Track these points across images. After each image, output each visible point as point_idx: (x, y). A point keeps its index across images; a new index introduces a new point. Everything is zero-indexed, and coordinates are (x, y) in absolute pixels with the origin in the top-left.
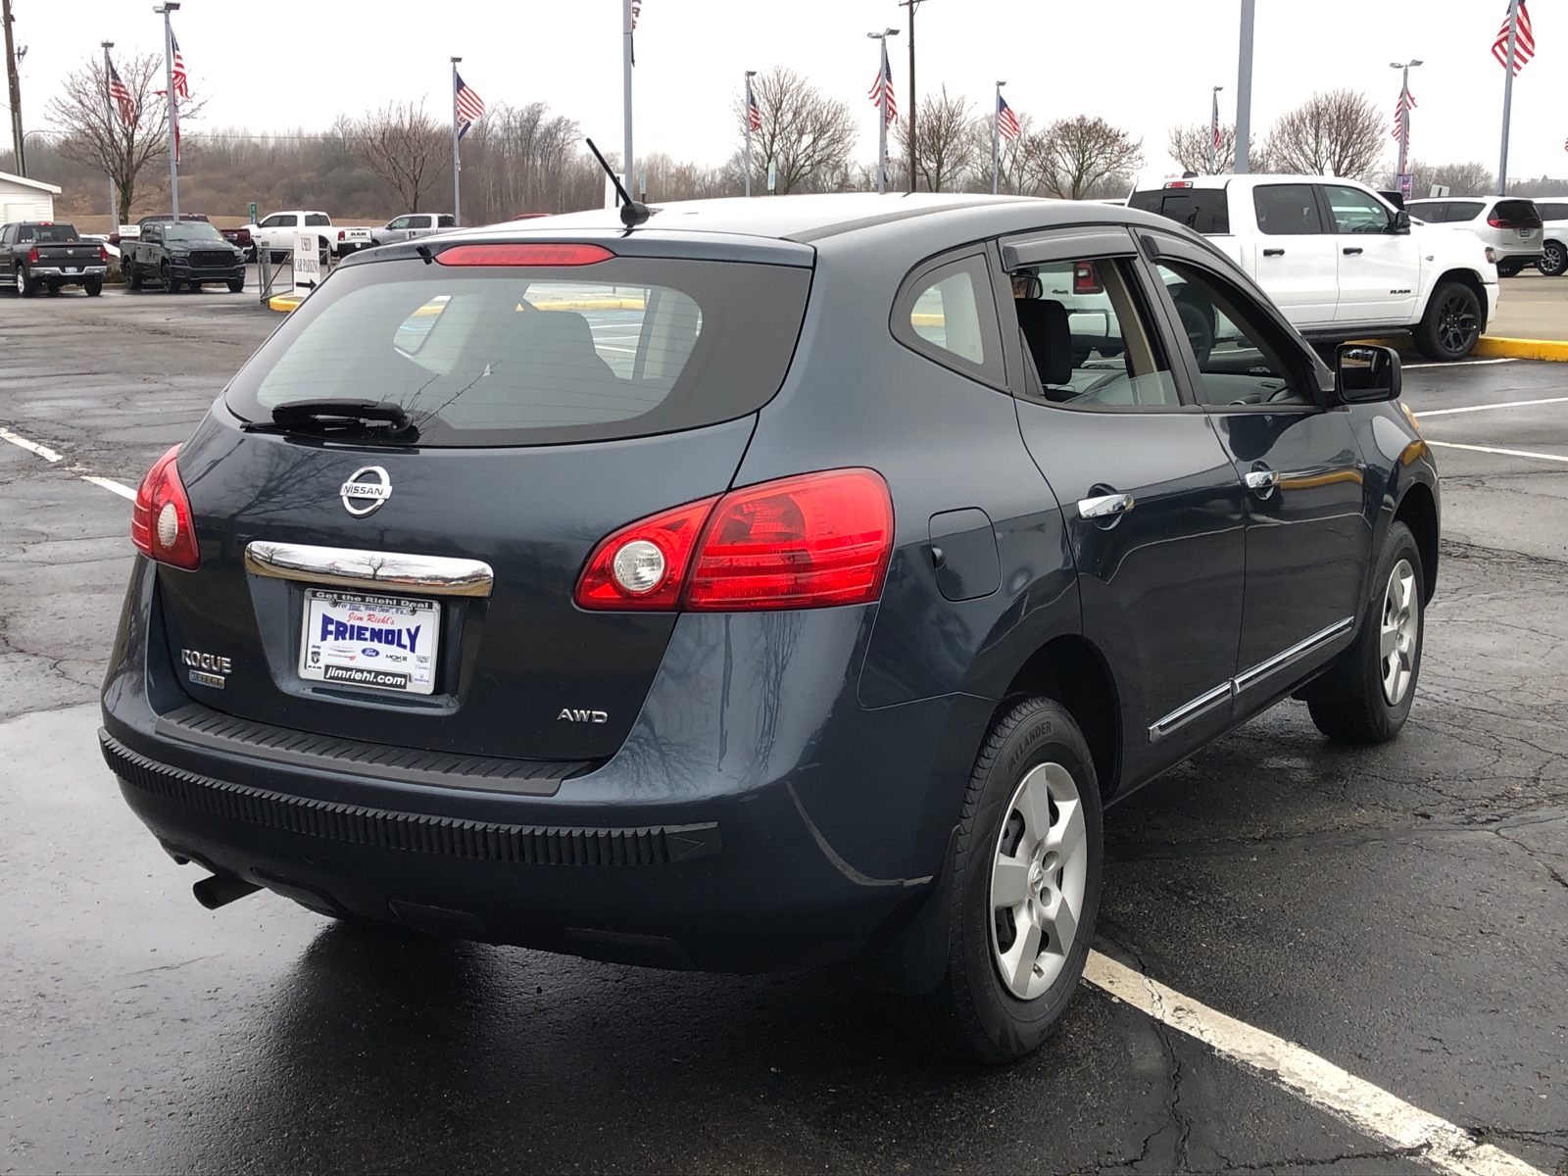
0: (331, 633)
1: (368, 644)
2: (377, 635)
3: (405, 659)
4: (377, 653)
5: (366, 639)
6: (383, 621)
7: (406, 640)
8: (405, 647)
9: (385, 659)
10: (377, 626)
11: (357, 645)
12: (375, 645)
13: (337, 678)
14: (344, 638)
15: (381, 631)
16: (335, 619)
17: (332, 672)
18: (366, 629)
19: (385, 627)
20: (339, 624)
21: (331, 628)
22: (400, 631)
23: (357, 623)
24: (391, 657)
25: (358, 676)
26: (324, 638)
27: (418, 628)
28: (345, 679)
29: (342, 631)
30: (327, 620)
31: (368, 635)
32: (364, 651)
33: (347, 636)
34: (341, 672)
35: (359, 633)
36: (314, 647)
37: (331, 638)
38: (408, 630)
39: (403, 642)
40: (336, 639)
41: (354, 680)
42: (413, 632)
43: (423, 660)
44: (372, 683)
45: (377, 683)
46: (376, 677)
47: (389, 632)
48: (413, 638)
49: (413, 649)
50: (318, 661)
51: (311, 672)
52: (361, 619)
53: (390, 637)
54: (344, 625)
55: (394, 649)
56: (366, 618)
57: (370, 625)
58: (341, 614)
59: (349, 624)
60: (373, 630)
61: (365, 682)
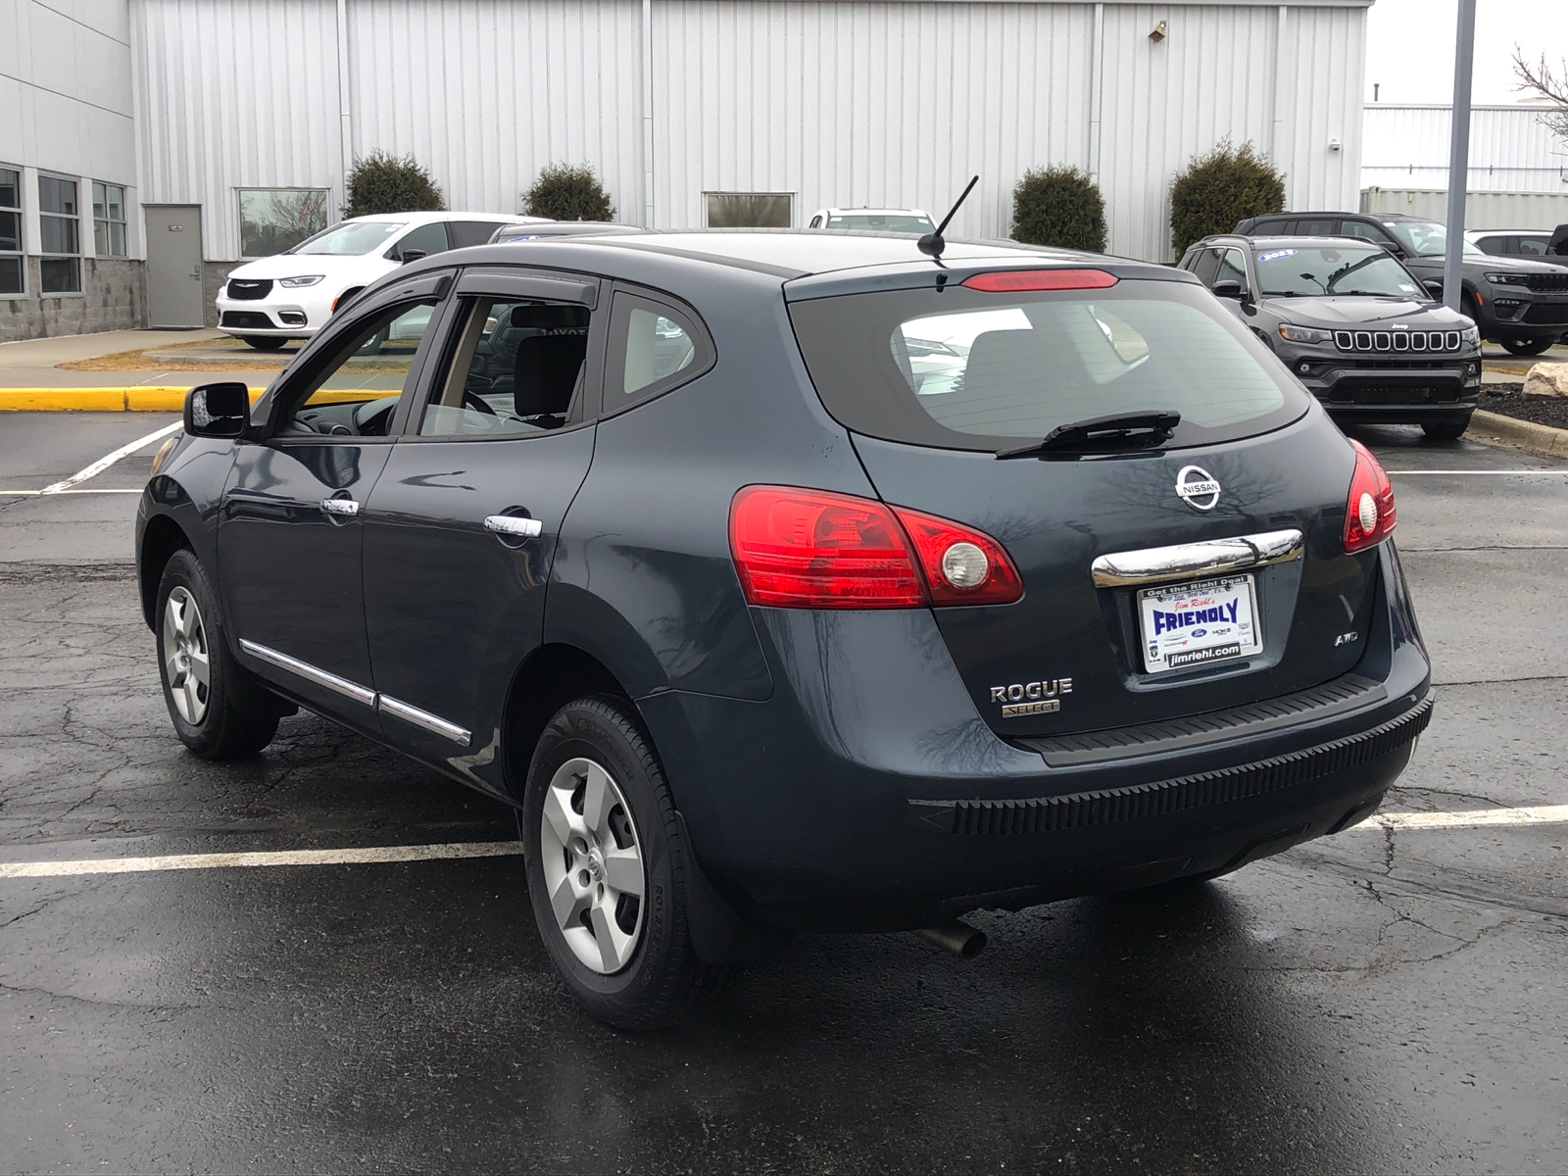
0: (1163, 625)
1: (1196, 627)
2: (1202, 616)
3: (1229, 630)
4: (1205, 632)
5: (1193, 623)
6: (1206, 603)
7: (1227, 614)
8: (1227, 620)
9: (1213, 635)
10: (1200, 609)
11: (1187, 630)
12: (1203, 625)
13: (1181, 663)
14: (1175, 627)
15: (1204, 612)
16: (1165, 612)
17: (1176, 660)
18: (1192, 614)
19: (1207, 607)
20: (1169, 616)
21: (1163, 621)
22: (1221, 608)
23: (1183, 611)
24: (1217, 632)
25: (1198, 656)
26: (1158, 632)
27: (1235, 601)
28: (1188, 662)
29: (1172, 621)
30: (1158, 615)
31: (1194, 618)
32: (1193, 634)
33: (1177, 624)
34: (1183, 657)
35: (1186, 619)
36: (1151, 642)
37: (1164, 630)
38: (1228, 605)
39: (1225, 616)
40: (1169, 629)
41: (1196, 661)
42: (1232, 605)
43: (1243, 627)
44: (1212, 658)
45: (1216, 657)
46: (1213, 652)
47: (1211, 611)
48: (1233, 610)
49: (1234, 620)
50: (1156, 654)
51: (1155, 665)
52: (1186, 606)
53: (1213, 615)
54: (1173, 616)
55: (1219, 625)
56: (1190, 604)
57: (1194, 609)
58: (1169, 606)
59: (1177, 614)
60: (1198, 613)
61: (1206, 659)
